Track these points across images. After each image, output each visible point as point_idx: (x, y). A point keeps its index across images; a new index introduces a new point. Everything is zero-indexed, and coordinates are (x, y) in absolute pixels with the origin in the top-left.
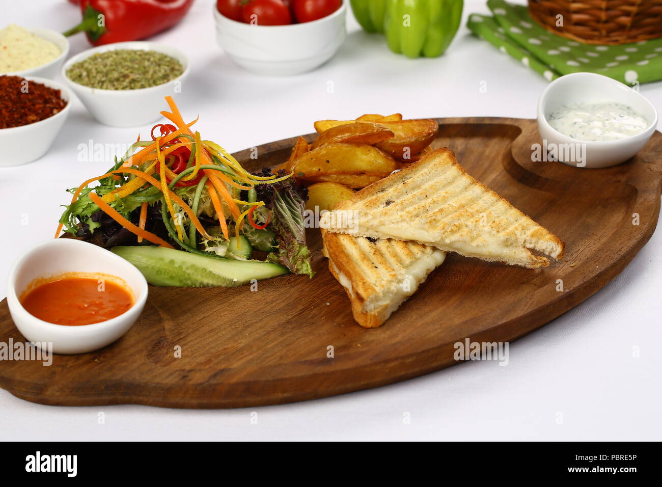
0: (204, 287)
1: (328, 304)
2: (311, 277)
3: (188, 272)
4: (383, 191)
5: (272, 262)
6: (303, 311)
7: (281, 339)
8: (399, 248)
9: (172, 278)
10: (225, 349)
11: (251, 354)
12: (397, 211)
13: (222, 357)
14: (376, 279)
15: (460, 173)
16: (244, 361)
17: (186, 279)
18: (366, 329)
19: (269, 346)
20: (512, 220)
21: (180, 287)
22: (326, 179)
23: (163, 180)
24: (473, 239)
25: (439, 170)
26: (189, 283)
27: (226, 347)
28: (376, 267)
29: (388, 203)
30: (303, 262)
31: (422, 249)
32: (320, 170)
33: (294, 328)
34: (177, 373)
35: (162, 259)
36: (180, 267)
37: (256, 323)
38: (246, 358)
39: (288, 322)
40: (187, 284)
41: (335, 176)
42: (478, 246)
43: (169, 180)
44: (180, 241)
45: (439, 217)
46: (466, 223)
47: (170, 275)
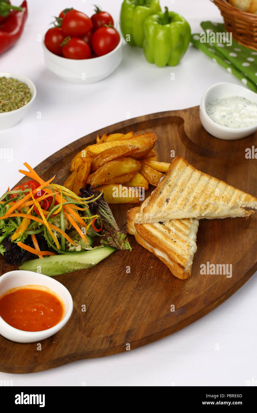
0: (75, 271)
1: (152, 267)
2: (131, 250)
3: (66, 266)
4: (161, 193)
5: (105, 246)
6: (141, 275)
7: (142, 299)
8: (178, 224)
9: (57, 271)
10: (115, 313)
11: (132, 313)
12: (174, 205)
13: (118, 320)
14: (181, 251)
15: (193, 170)
16: (131, 319)
17: (65, 270)
18: (184, 281)
19: (139, 305)
20: (231, 193)
21: (62, 275)
22: (109, 183)
23: (43, 217)
24: (215, 210)
25: (182, 171)
26: (67, 271)
27: (115, 312)
28: (175, 242)
29: (167, 201)
30: (125, 243)
31: (189, 221)
32: (106, 180)
33: (144, 289)
34: (105, 339)
35: (51, 263)
36: (62, 264)
37: (120, 290)
38: (131, 317)
39: (138, 286)
40: (66, 272)
41: (113, 180)
42: (218, 213)
43: (46, 216)
44: (58, 249)
45: (196, 202)
46: (210, 202)
47: (56, 270)
